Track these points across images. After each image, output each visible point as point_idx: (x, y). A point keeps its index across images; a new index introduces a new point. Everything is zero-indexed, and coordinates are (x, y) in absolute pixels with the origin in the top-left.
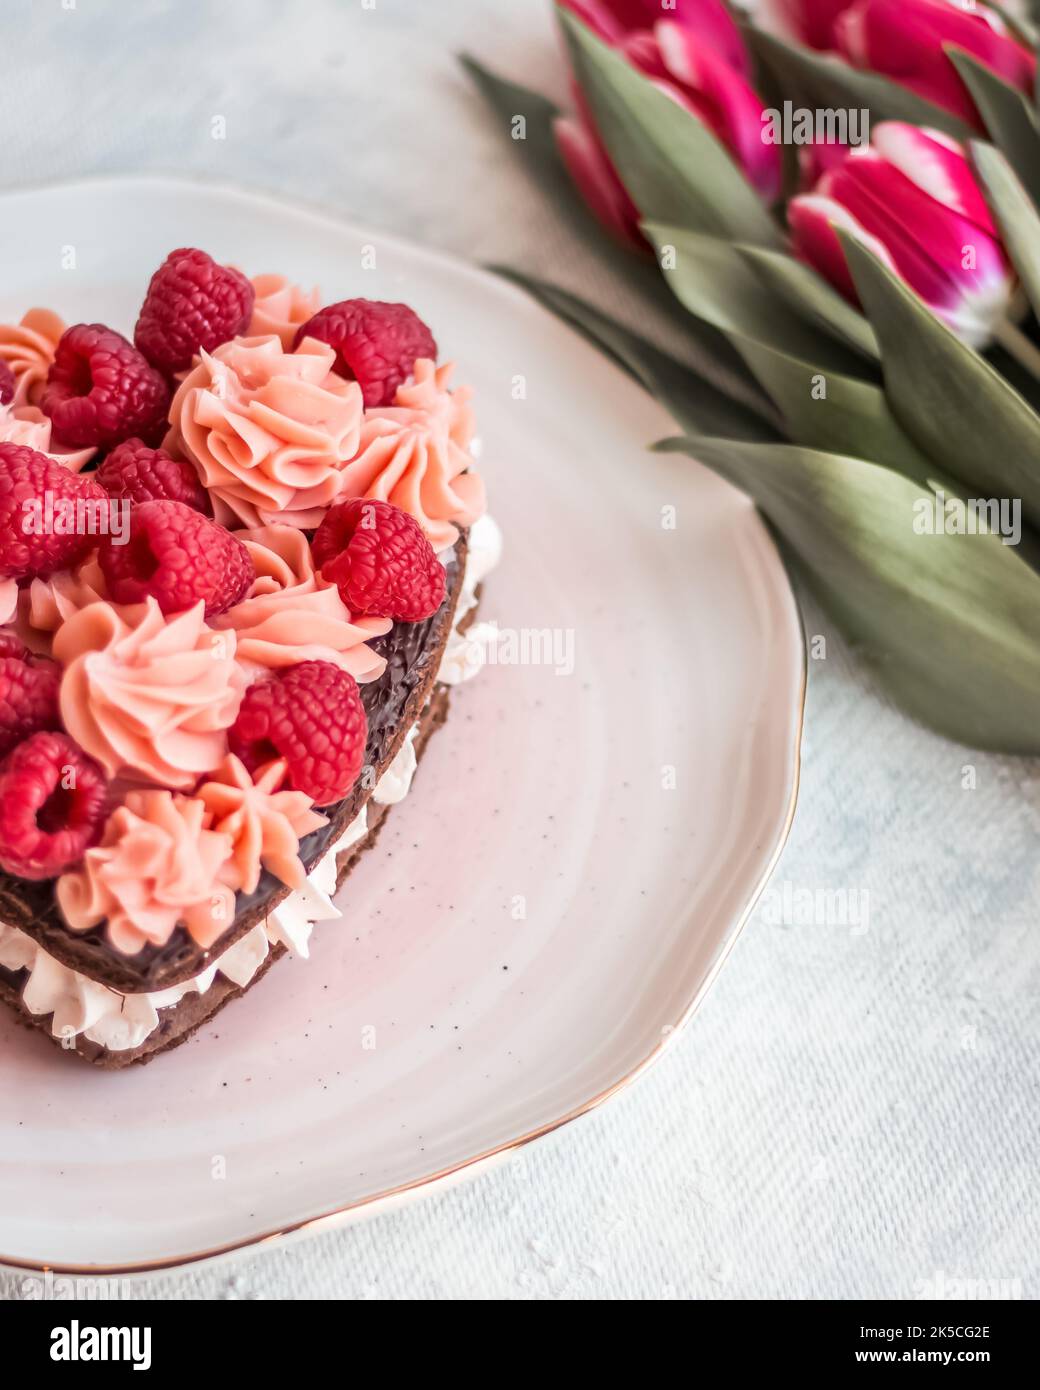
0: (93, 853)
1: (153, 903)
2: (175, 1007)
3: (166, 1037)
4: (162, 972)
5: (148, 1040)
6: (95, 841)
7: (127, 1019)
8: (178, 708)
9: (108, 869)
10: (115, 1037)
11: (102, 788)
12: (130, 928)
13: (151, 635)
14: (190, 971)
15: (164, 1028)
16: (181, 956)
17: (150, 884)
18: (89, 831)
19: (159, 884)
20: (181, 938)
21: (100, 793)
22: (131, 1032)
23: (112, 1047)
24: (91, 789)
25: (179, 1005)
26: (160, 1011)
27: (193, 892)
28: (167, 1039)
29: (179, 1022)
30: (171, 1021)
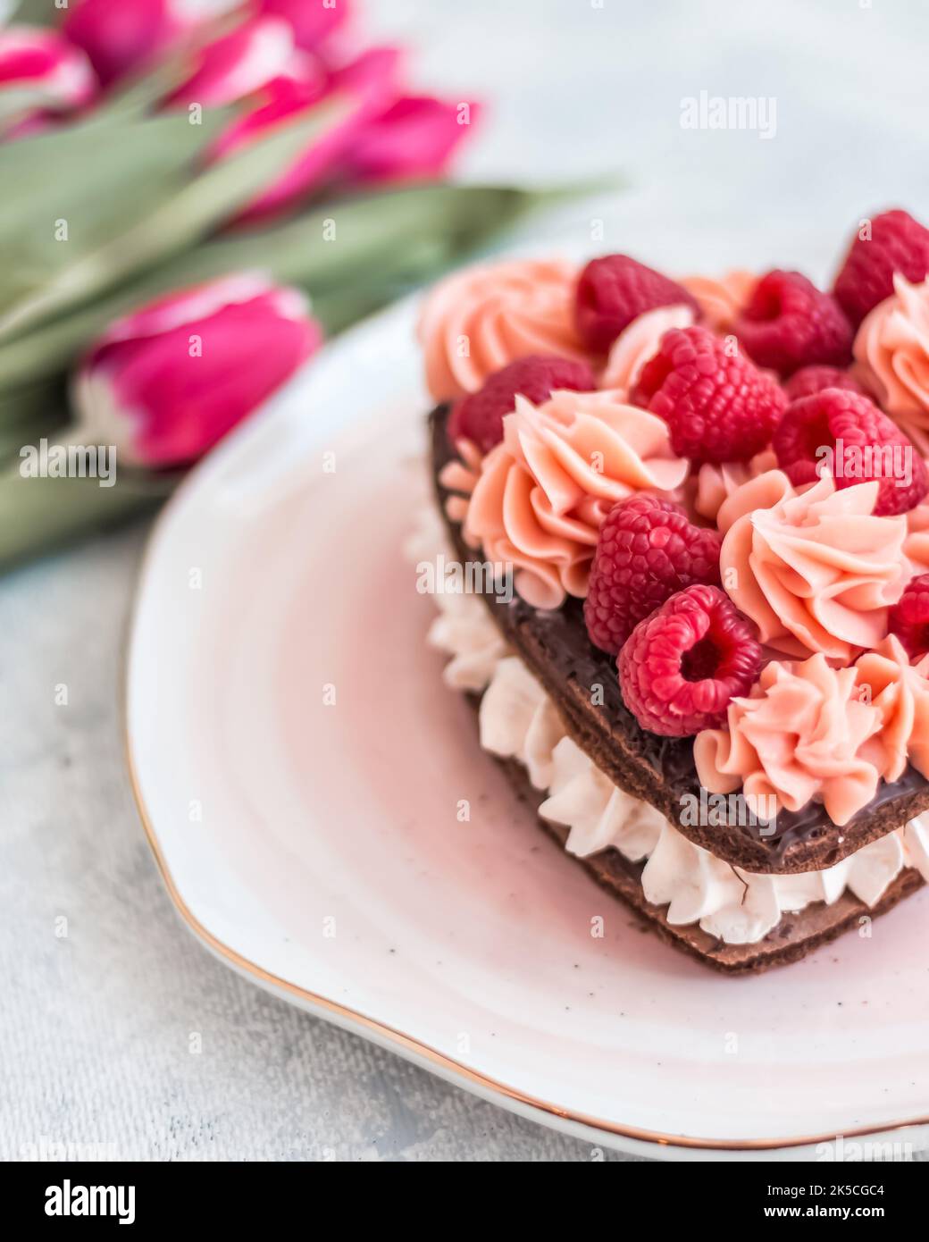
0: (739, 701)
1: (795, 764)
2: (797, 913)
3: (785, 940)
4: (793, 849)
5: (766, 939)
6: (745, 692)
7: (748, 913)
8: (844, 573)
9: (752, 717)
10: (733, 929)
11: (754, 646)
12: (768, 788)
13: (823, 497)
14: (821, 861)
15: (785, 929)
16: (815, 835)
17: (794, 739)
18: (735, 683)
19: (802, 741)
20: (816, 815)
21: (753, 649)
22: (750, 926)
23: (727, 940)
24: (742, 644)
25: (803, 912)
26: (783, 913)
27: (835, 755)
28: (785, 943)
29: (800, 928)
30: (792, 926)
